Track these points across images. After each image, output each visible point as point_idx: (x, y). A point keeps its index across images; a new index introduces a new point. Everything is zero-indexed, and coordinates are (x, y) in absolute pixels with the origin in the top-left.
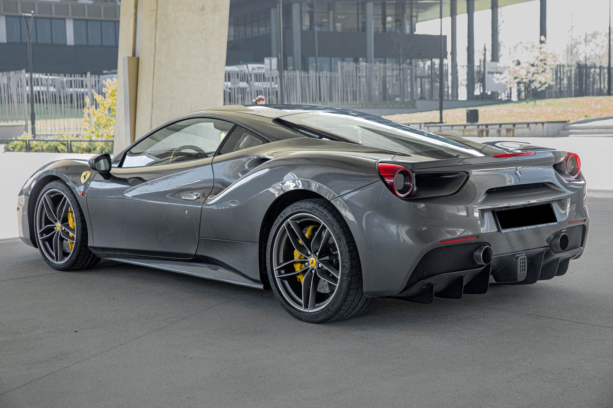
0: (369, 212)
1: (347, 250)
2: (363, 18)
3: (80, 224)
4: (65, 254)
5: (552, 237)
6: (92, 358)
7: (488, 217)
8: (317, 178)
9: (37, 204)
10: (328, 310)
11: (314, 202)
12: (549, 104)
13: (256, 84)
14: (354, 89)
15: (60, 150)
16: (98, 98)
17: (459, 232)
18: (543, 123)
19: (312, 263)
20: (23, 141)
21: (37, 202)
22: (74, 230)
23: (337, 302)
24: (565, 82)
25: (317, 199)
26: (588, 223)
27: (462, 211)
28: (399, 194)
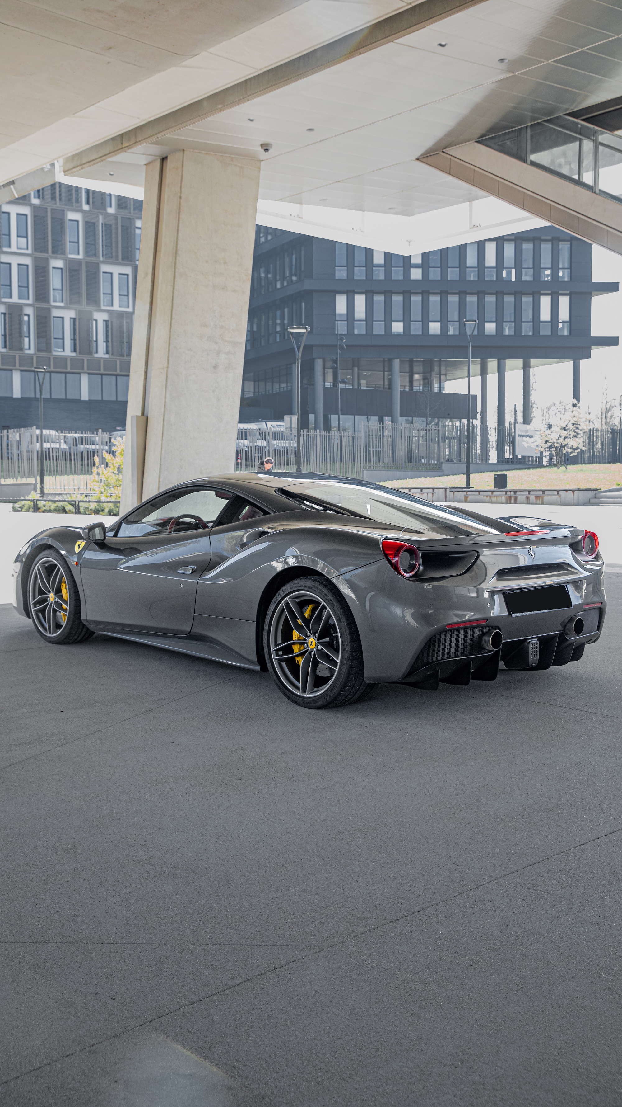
0: (373, 593)
1: (348, 632)
2: (389, 375)
3: (73, 596)
4: (58, 626)
5: (567, 621)
6: (76, 741)
7: (498, 599)
8: (318, 554)
9: (30, 573)
10: (327, 695)
11: (314, 580)
12: (581, 470)
13: (275, 442)
14: (378, 449)
15: (67, 511)
16: (108, 457)
17: (469, 616)
18: (573, 491)
19: (311, 644)
20: (31, 500)
21: (31, 571)
22: (67, 601)
23: (337, 687)
24: (599, 446)
25: (317, 577)
26: (605, 606)
27: (473, 592)
28: (403, 573)
